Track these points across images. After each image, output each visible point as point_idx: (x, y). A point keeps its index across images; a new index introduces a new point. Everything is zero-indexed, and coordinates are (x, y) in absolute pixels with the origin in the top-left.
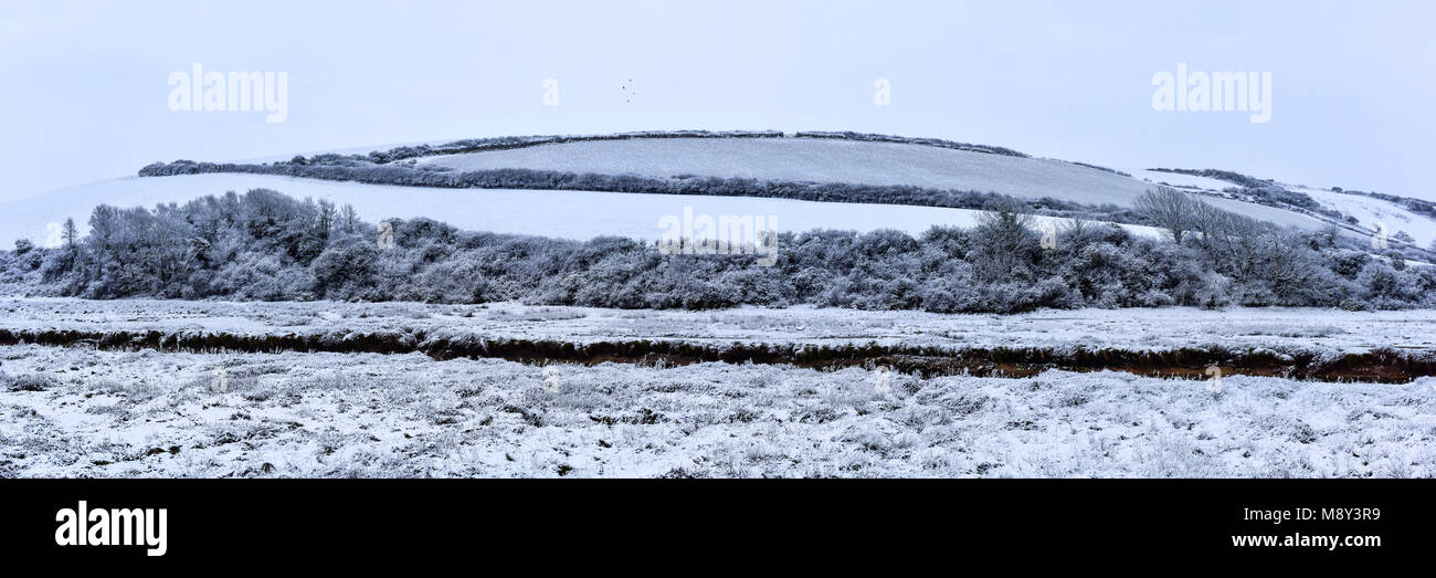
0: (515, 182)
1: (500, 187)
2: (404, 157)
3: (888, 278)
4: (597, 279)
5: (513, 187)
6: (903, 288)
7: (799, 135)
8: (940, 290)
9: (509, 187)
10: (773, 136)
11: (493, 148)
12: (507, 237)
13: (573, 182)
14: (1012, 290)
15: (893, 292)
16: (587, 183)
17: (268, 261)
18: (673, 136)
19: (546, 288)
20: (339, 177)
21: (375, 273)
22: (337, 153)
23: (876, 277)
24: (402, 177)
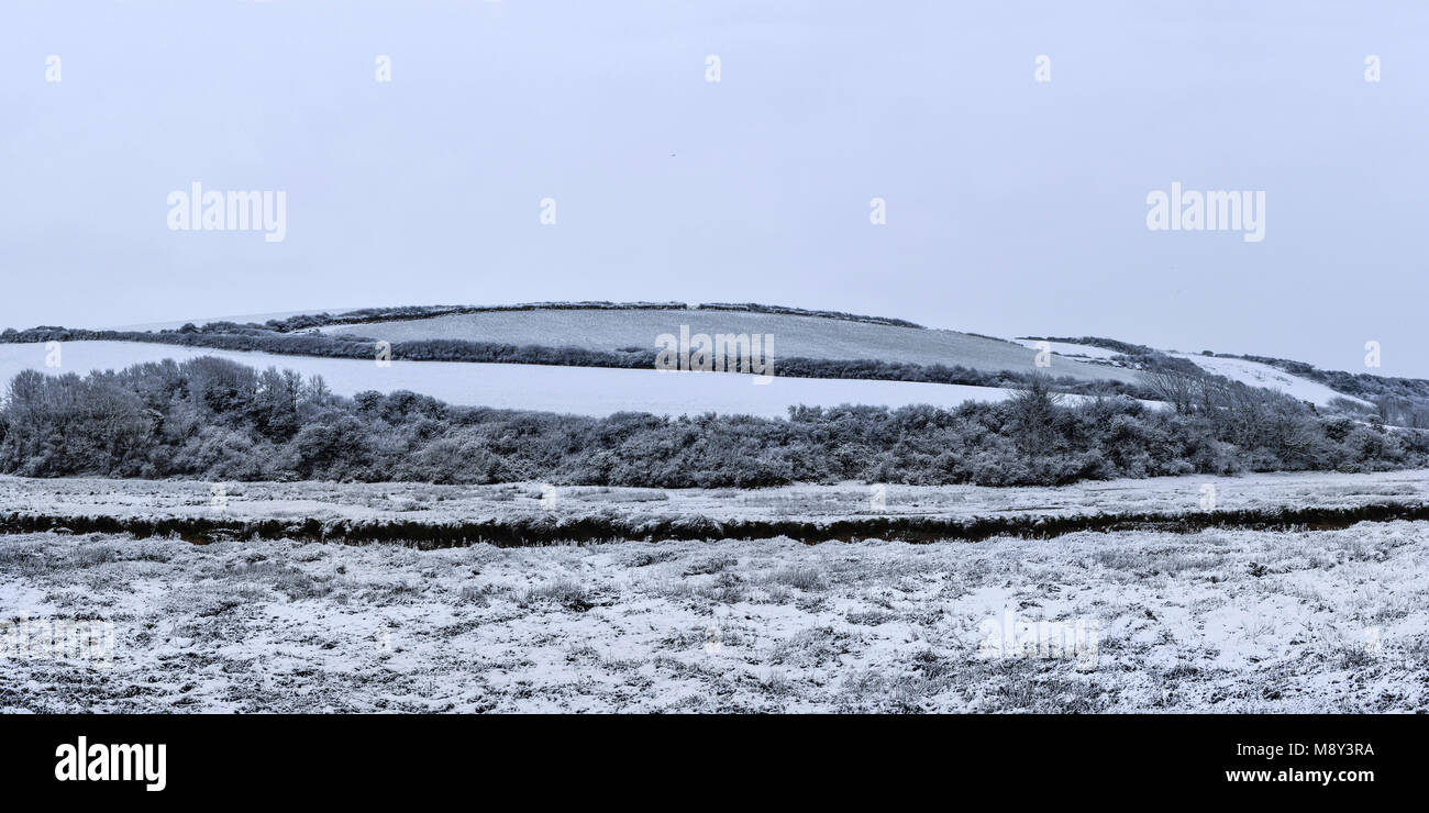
0: (451, 355)
1: (433, 359)
2: (303, 326)
3: (934, 453)
4: (631, 458)
5: (448, 360)
6: (952, 463)
7: (702, 307)
8: (989, 464)
9: (443, 360)
10: (677, 307)
11: (396, 318)
12: (508, 413)
13: (515, 355)
14: (1057, 463)
15: (941, 467)
16: (531, 356)
17: (234, 437)
18: (578, 308)
19: (570, 468)
20: (243, 346)
21: (368, 450)
22: (233, 321)
23: (922, 452)
24: (320, 348)
